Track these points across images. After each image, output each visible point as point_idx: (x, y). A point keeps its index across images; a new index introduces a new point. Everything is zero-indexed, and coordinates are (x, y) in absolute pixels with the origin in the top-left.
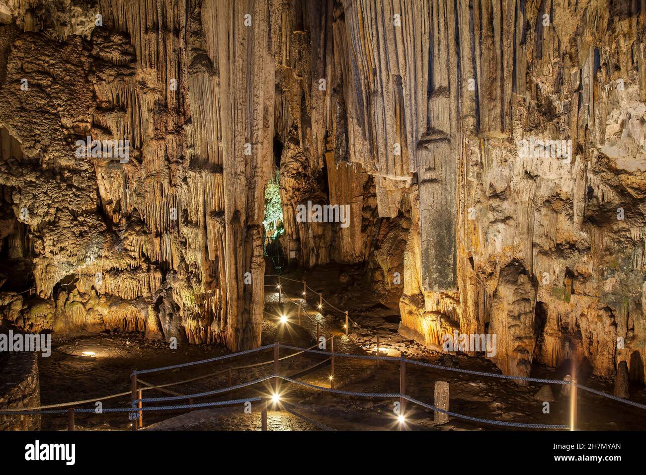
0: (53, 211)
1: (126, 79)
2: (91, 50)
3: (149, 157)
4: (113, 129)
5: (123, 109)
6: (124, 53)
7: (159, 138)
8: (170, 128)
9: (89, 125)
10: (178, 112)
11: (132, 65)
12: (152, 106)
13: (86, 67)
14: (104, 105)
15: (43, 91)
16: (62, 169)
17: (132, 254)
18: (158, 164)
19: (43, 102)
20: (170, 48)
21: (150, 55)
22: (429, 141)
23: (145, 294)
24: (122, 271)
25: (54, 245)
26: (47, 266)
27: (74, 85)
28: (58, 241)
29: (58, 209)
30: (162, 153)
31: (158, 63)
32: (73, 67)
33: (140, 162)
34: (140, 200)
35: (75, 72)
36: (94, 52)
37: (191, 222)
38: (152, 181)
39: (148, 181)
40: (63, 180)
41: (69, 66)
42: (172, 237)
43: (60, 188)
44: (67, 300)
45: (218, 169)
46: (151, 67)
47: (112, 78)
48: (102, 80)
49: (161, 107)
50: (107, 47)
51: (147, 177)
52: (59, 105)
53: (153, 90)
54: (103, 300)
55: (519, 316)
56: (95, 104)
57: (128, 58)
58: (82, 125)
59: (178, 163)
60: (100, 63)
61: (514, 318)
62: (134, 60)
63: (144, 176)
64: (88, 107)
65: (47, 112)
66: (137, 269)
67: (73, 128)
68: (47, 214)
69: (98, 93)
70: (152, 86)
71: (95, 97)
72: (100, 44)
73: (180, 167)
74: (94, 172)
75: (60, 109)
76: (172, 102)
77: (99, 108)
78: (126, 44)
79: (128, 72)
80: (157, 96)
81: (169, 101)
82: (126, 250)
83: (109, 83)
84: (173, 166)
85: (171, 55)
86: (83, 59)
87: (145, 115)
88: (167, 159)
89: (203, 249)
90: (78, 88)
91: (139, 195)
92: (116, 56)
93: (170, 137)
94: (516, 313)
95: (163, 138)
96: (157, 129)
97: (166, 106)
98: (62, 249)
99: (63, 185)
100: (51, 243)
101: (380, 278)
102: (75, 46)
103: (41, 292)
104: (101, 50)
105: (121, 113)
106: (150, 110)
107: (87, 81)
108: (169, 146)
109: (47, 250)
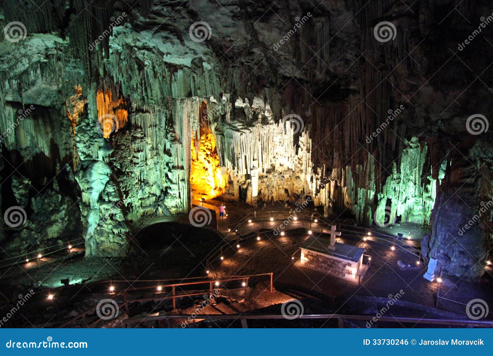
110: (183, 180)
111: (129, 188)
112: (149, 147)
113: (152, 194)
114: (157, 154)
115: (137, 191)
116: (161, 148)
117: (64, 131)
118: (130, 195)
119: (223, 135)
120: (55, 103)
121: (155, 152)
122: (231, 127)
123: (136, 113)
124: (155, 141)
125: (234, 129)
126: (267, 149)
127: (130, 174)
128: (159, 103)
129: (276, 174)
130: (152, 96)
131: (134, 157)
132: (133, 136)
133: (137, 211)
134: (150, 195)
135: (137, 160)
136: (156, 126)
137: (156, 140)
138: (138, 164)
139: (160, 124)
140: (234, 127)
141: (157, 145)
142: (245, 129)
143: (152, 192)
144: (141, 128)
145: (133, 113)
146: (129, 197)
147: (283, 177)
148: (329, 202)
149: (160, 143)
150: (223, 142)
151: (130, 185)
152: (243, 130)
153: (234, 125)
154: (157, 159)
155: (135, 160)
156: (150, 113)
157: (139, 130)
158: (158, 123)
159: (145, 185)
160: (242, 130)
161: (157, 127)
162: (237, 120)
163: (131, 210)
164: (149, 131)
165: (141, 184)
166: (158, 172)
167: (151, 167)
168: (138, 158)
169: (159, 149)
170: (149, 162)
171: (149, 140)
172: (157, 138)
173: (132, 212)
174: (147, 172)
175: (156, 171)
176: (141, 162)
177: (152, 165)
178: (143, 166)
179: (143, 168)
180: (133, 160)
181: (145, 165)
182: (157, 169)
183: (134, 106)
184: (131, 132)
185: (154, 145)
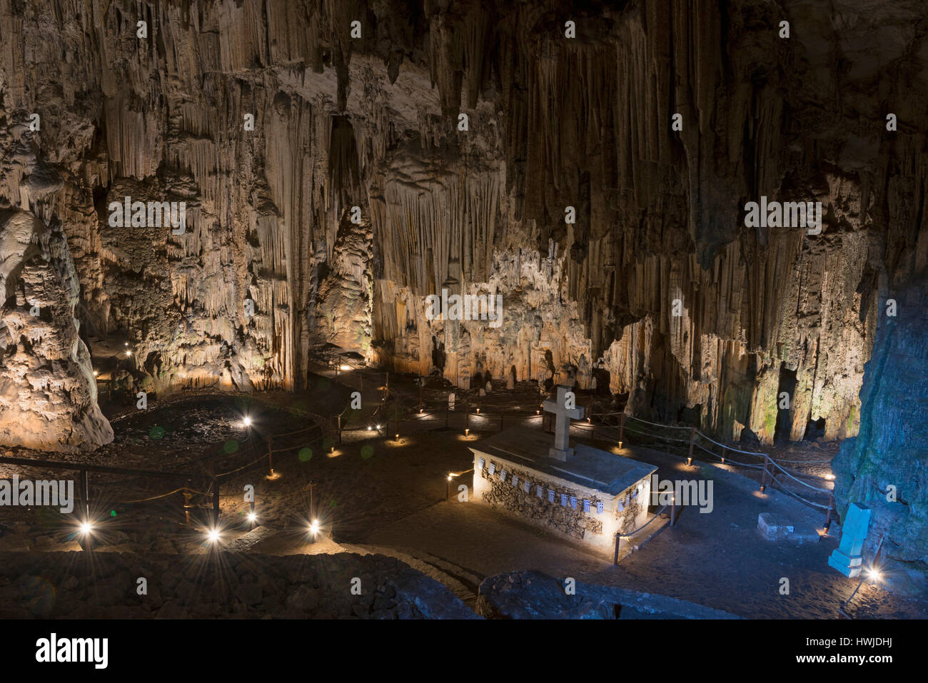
0: (154, 310)
1: (195, 208)
2: (165, 187)
3: (208, 263)
4: (184, 245)
5: (191, 230)
6: (191, 189)
7: (216, 249)
8: (223, 241)
9: (164, 243)
10: (228, 229)
11: (198, 199)
12: (211, 227)
13: (163, 199)
16: (153, 278)
17: (199, 333)
18: (217, 268)
20: (223, 185)
21: (211, 191)
22: (449, 284)
23: (210, 361)
24: (193, 346)
25: (156, 334)
26: (144, 348)
28: (160, 331)
29: (157, 308)
30: (218, 260)
31: (216, 196)
33: (202, 266)
34: (203, 294)
36: (167, 188)
40: (156, 286)
42: (223, 318)
43: (156, 292)
44: (159, 371)
45: (283, 277)
46: (212, 199)
49: (217, 228)
50: (178, 185)
51: (207, 277)
53: (212, 215)
54: (181, 367)
55: (464, 354)
57: (194, 193)
59: (228, 265)
60: (173, 197)
61: (461, 356)
62: (199, 194)
63: (205, 277)
64: (167, 230)
66: (203, 343)
67: (158, 246)
70: (210, 212)
72: (172, 182)
73: (230, 269)
74: (171, 277)
75: (151, 234)
76: (223, 223)
78: (192, 182)
79: (195, 204)
80: (214, 219)
81: (222, 222)
82: (196, 331)
84: (226, 268)
85: (224, 190)
86: (161, 194)
87: (205, 233)
88: (222, 264)
89: (271, 330)
91: (201, 290)
92: (185, 191)
93: (224, 248)
94: (462, 353)
95: (219, 250)
96: (214, 243)
97: (220, 225)
98: (162, 337)
99: (157, 290)
100: (154, 332)
101: (325, 324)
102: (155, 185)
104: (173, 187)
105: (190, 233)
106: (209, 230)
108: (223, 255)
110: (284, 306)
111: (150, 316)
112: (210, 221)
113: (213, 337)
114: (229, 242)
115: (171, 324)
116: (239, 227)
118: (152, 332)
119: (382, 198)
121: (224, 236)
122: (398, 177)
123: (180, 138)
124: (225, 210)
125: (405, 180)
126: (484, 235)
127: (157, 281)
128: (194, 88)
129: (519, 310)
130: (176, 70)
132: (169, 191)
133: (172, 375)
134: (208, 340)
135: (178, 250)
136: (228, 173)
137: (229, 208)
138: (179, 260)
139: (240, 168)
140: (405, 176)
141: (229, 219)
142: (430, 181)
143: (214, 333)
144: (191, 175)
145: (174, 137)
146: (149, 336)
147: (539, 318)
148: (639, 379)
149: (238, 214)
150: (382, 215)
151: (153, 307)
152: (427, 185)
153: (405, 171)
154: (230, 253)
155: (172, 251)
156: (213, 141)
157: (186, 179)
158: (233, 165)
159: (196, 312)
160: (422, 185)
161: (232, 175)
162: (412, 158)
163: (156, 369)
164: (209, 183)
165: (186, 309)
166: (231, 286)
167: (212, 271)
169: (236, 229)
170: (206, 259)
171: (209, 204)
172: (229, 203)
173: (158, 374)
174: (202, 282)
175: (226, 282)
176: (187, 256)
177: (215, 266)
178: (192, 267)
179: (193, 271)
180: (168, 251)
181: (198, 266)
182: (229, 278)
183: (175, 120)
184: (165, 183)
185: (222, 219)
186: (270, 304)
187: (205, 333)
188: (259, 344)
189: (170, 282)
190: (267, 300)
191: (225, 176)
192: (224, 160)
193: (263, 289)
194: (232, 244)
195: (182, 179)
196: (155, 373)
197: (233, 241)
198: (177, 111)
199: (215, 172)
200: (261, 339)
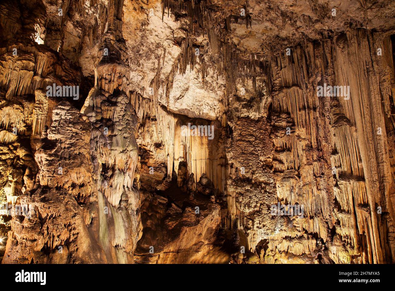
0: (259, 205)
1: (291, 134)
2: (271, 122)
3: (304, 175)
4: (285, 161)
5: (289, 150)
6: (288, 122)
7: (309, 164)
8: (315, 158)
9: (271, 160)
10: (318, 150)
11: (293, 128)
12: (304, 148)
13: (269, 131)
14: (278, 149)
15: (252, 144)
16: (261, 183)
17: (298, 228)
18: (310, 178)
19: (252, 149)
20: (312, 117)
21: (302, 122)
23: (307, 253)
24: (293, 238)
25: (260, 224)
26: (254, 234)
27: (265, 140)
28: (262, 222)
29: (261, 204)
30: (312, 172)
31: (306, 125)
32: (263, 131)
33: (299, 177)
34: (301, 198)
35: (265, 134)
36: (272, 124)
37: (344, 211)
38: (307, 188)
39: (305, 187)
40: (262, 188)
41: (261, 131)
42: (319, 219)
43: (261, 192)
44: (265, 254)
45: (361, 178)
46: (303, 127)
47: (283, 135)
48: (278, 136)
49: (309, 148)
50: (279, 120)
51: (304, 185)
52: (259, 150)
53: (304, 139)
54: (283, 254)
56: (274, 149)
57: (291, 124)
58: (268, 159)
59: (320, 177)
60: (276, 129)
62: (294, 125)
63: (302, 185)
64: (272, 150)
65: (254, 154)
66: (301, 237)
67: (265, 161)
68: (255, 206)
69: (275, 143)
70: (303, 137)
71: (274, 145)
72: (275, 119)
73: (322, 179)
74: (275, 184)
75: (259, 152)
76: (314, 144)
77: (277, 151)
78: (288, 117)
79: (291, 131)
80: (307, 142)
81: (313, 144)
82: (295, 226)
83: (281, 137)
84: (318, 179)
85: (312, 121)
86: (267, 127)
87: (300, 152)
88: (315, 175)
89: (354, 227)
90: (266, 141)
91: (299, 195)
92: (284, 124)
93: (316, 163)
95: (311, 164)
96: (308, 159)
97: (312, 147)
98: (264, 226)
99: (263, 191)
100: (258, 222)
102: (264, 121)
103: (251, 248)
104: (276, 122)
105: (288, 152)
106: (303, 150)
107: (270, 138)
108: (315, 168)
109: (255, 226)
110: (365, 205)
111: (256, 209)
112: (303, 143)
113: (311, 234)
116: (327, 148)
117: (221, 143)
120: (218, 115)
121: (315, 155)
123: (280, 91)
124: (314, 135)
127: (263, 185)
131: (275, 159)
132: (274, 126)
134: (305, 235)
135: (281, 165)
136: (315, 109)
137: (317, 133)
138: (282, 172)
141: (318, 142)
143: (311, 230)
144: (288, 113)
149: (326, 138)
151: (257, 202)
154: (321, 167)
155: (277, 165)
156: (300, 88)
157: (284, 116)
158: (318, 103)
161: (318, 110)
163: (262, 252)
164: (300, 116)
167: (307, 180)
168: (281, 162)
169: (325, 149)
170: (303, 173)
171: (301, 131)
172: (318, 130)
174: (300, 189)
175: (319, 189)
176: (288, 169)
177: (309, 177)
178: (292, 177)
179: (292, 180)
180: (274, 165)
181: (296, 177)
182: (322, 187)
183: (277, 82)
184: (271, 120)
185: (313, 142)
186: (351, 202)
187: (304, 229)
188: (345, 241)
189: (275, 187)
190: (348, 200)
191: (312, 111)
192: (310, 100)
193: (343, 189)
194: (322, 160)
195: (281, 116)
196: (262, 255)
197: (323, 158)
198: (277, 76)
199: (304, 108)
200: (347, 237)
